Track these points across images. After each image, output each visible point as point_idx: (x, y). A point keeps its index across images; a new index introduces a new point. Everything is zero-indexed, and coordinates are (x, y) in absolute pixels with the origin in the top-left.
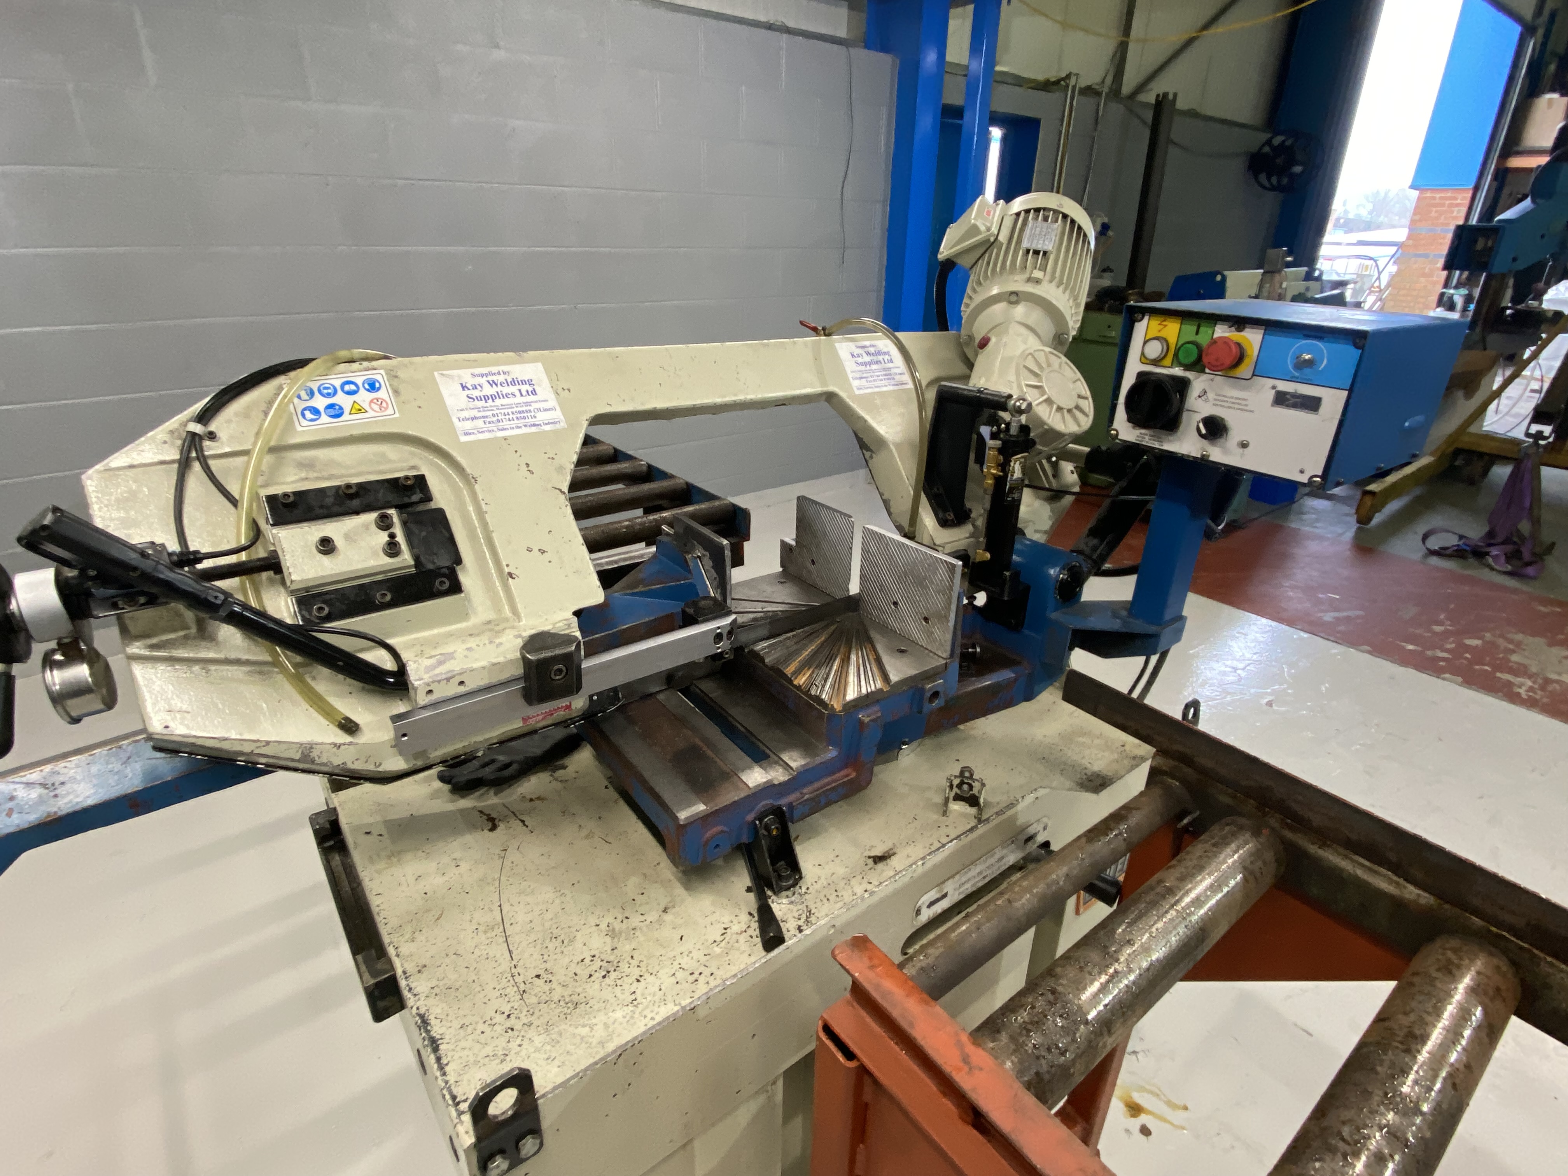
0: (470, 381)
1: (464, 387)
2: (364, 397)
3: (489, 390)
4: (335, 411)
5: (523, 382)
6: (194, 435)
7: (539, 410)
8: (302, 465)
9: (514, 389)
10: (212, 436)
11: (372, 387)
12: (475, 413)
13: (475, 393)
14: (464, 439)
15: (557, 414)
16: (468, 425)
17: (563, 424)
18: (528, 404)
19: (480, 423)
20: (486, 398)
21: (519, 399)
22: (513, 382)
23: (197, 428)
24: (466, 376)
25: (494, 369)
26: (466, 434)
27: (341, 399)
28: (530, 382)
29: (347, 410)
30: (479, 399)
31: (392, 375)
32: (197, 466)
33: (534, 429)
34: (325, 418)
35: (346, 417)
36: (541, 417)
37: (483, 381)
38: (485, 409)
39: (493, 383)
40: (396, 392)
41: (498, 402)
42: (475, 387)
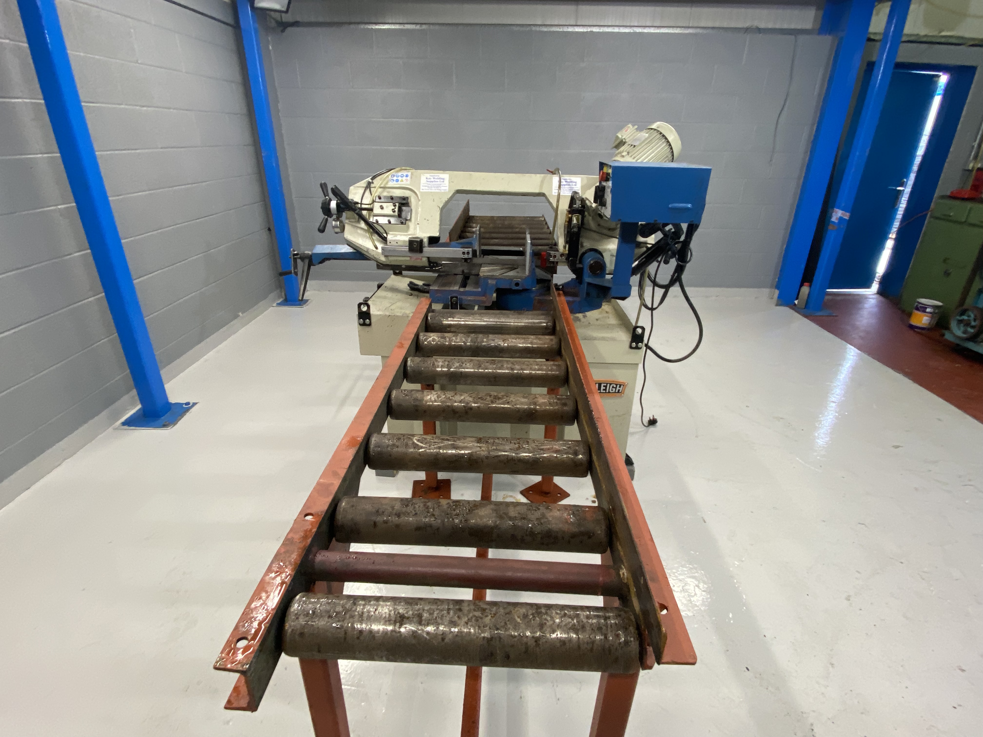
0: (429, 177)
1: (427, 178)
2: (404, 178)
3: (432, 180)
4: (397, 181)
5: (442, 179)
6: (369, 182)
7: (443, 186)
8: (388, 192)
9: (439, 180)
10: (373, 183)
11: (407, 176)
12: (427, 185)
13: (428, 180)
14: (421, 191)
15: (447, 188)
16: (424, 188)
17: (447, 191)
18: (441, 184)
19: (427, 188)
20: (431, 182)
21: (439, 183)
22: (439, 179)
23: (370, 181)
24: (428, 176)
25: (436, 175)
26: (422, 190)
27: (400, 178)
28: (443, 179)
29: (400, 181)
30: (429, 182)
31: (412, 174)
32: (368, 190)
33: (439, 191)
34: (395, 182)
35: (399, 182)
36: (443, 188)
37: (432, 177)
38: (430, 184)
39: (434, 178)
40: (411, 178)
41: (434, 183)
42: (429, 179)
